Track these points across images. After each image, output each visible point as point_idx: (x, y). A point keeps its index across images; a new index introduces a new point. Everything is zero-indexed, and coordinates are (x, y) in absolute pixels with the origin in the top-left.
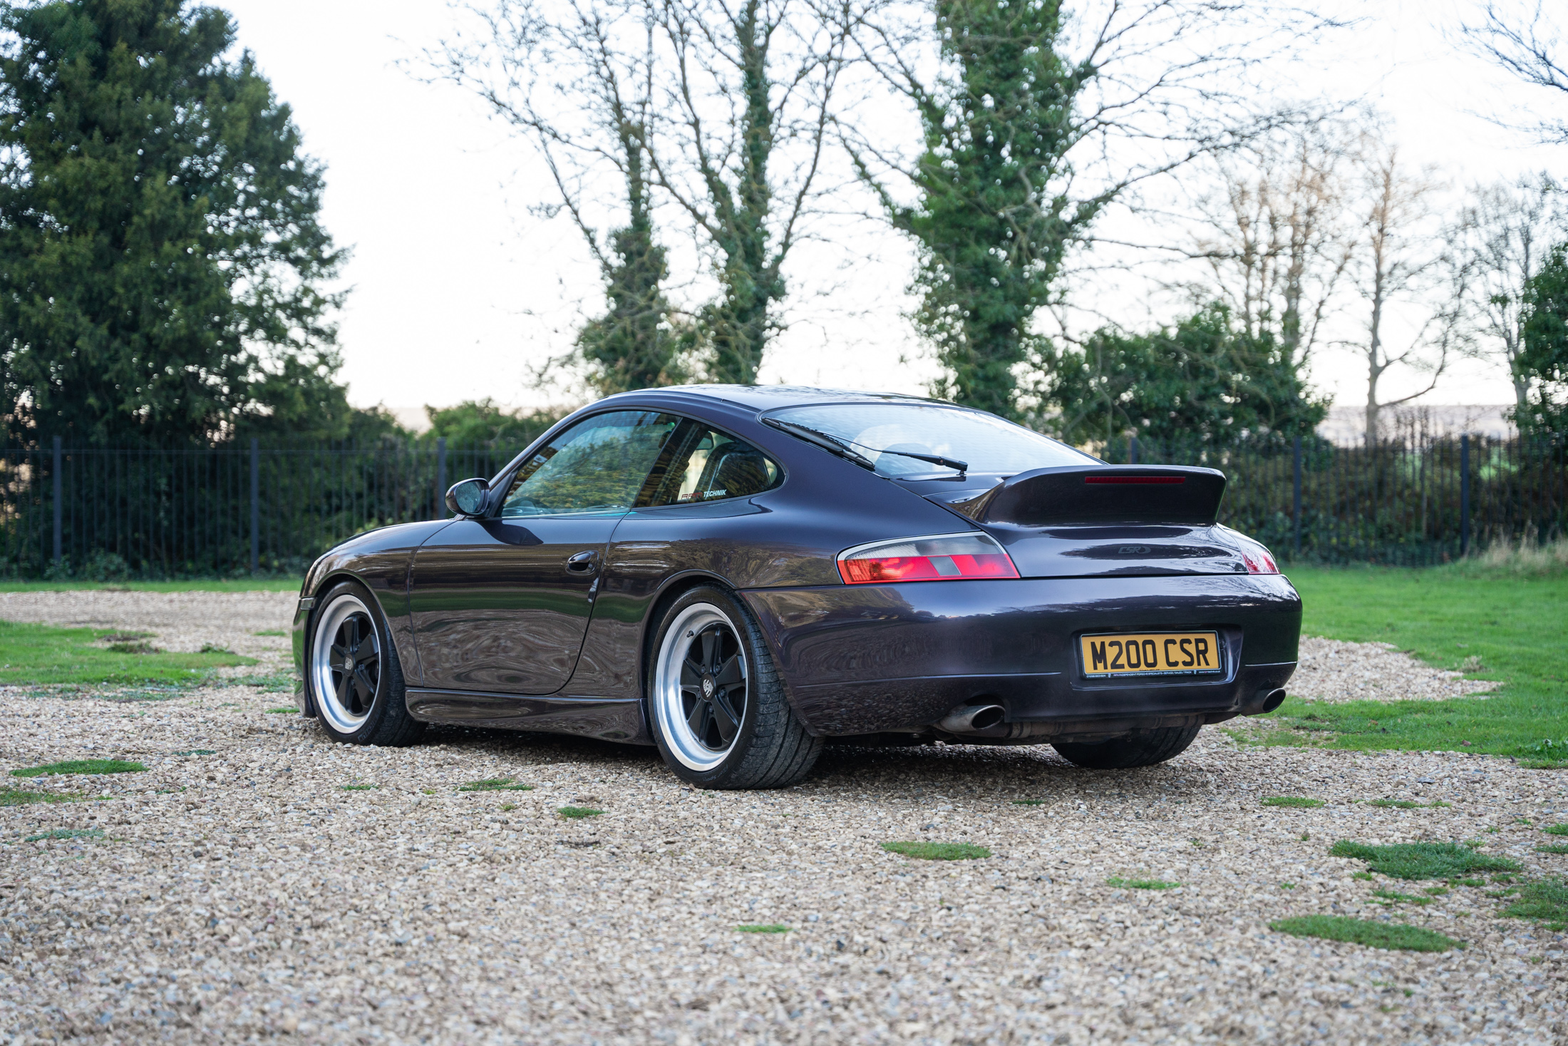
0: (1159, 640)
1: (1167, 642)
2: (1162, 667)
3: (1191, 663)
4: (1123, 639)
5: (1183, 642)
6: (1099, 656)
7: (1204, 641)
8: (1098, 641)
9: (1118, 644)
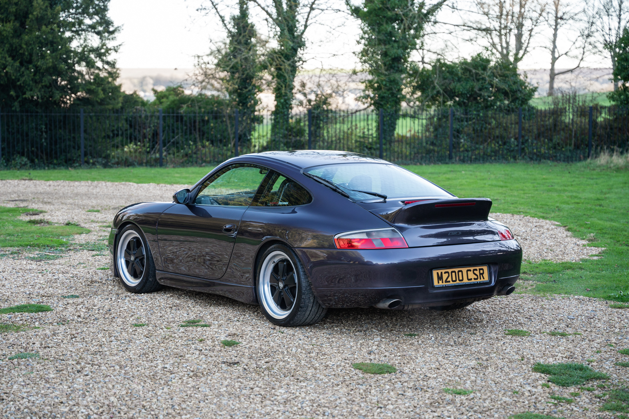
0: (464, 270)
1: (468, 271)
2: (465, 281)
3: (477, 279)
4: (450, 271)
5: (474, 270)
6: (440, 278)
7: (482, 269)
8: (439, 272)
9: (448, 272)
